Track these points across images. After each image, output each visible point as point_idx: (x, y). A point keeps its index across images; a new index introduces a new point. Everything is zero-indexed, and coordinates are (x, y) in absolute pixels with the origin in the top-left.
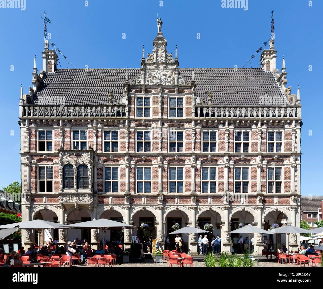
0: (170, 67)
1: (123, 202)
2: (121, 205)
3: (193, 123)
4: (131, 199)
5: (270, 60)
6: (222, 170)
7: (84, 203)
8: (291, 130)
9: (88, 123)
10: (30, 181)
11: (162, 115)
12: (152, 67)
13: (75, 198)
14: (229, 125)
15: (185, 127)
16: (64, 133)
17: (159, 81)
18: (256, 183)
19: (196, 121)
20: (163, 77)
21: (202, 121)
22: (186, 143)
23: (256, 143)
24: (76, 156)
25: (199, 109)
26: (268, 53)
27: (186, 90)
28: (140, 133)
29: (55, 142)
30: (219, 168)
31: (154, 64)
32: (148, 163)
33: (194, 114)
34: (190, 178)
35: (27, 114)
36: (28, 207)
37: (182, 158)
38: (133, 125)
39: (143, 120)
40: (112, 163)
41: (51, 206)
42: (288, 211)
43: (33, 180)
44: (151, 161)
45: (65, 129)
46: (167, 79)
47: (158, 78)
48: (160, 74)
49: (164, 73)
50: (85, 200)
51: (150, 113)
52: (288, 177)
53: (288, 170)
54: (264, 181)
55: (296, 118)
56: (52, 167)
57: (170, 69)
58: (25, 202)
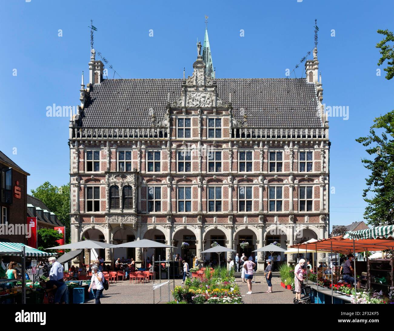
0: (209, 89)
1: (165, 222)
2: (163, 224)
3: (230, 144)
4: (173, 218)
5: (313, 71)
6: (257, 189)
7: (129, 223)
8: (320, 150)
9: (133, 144)
10: (79, 201)
11: (201, 136)
12: (192, 89)
13: (120, 218)
14: (263, 146)
15: (223, 148)
16: (110, 153)
17: (198, 103)
18: (288, 201)
19: (232, 142)
20: (203, 99)
21: (238, 142)
22: (224, 163)
23: (288, 163)
24: (121, 177)
25: (235, 130)
26: (311, 63)
27: (224, 112)
29: (102, 162)
30: (255, 188)
31: (194, 86)
32: (189, 183)
33: (230, 135)
34: (227, 198)
35: (76, 135)
36: (77, 226)
37: (220, 177)
38: (174, 146)
39: (184, 141)
40: (155, 183)
41: (98, 225)
42: (318, 229)
43: (82, 200)
44: (191, 181)
45: (112, 150)
46: (206, 101)
47: (198, 100)
48: (199, 96)
49: (203, 95)
50: (129, 220)
51: (190, 134)
52: (317, 196)
53: (317, 189)
54: (296, 199)
55: (324, 139)
56: (99, 187)
57: (209, 91)
58: (74, 222)
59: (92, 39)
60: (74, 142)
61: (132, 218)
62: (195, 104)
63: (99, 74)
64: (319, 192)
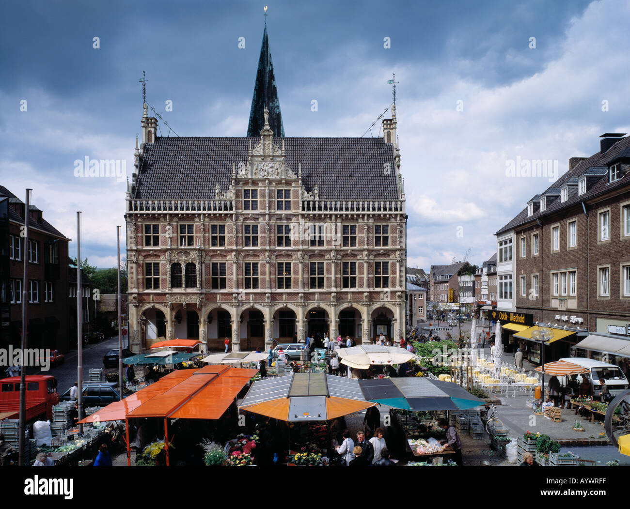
0: (278, 159)
1: (231, 300)
2: (229, 303)
3: (300, 217)
5: (391, 131)
6: (329, 265)
7: (193, 302)
8: (396, 224)
9: (196, 217)
10: (137, 278)
11: (270, 208)
12: (260, 159)
13: (183, 297)
14: (336, 220)
15: (293, 221)
17: (266, 173)
18: (363, 278)
19: (303, 215)
20: (270, 170)
21: (309, 215)
23: (363, 237)
24: (184, 253)
25: (306, 203)
26: (389, 122)
27: (293, 183)
28: (247, 227)
29: (162, 237)
30: (327, 263)
31: (261, 156)
32: (256, 258)
33: (301, 208)
34: (298, 274)
35: (133, 208)
36: (136, 306)
37: (290, 253)
38: (241, 218)
39: (250, 215)
40: (220, 258)
41: (158, 304)
42: (394, 307)
43: (140, 277)
44: (259, 256)
45: (172, 223)
46: (274, 171)
47: (265, 171)
48: (267, 166)
49: (270, 165)
50: (192, 299)
51: (257, 206)
52: (394, 272)
53: (394, 264)
54: (371, 276)
55: (401, 213)
56: (159, 263)
57: (277, 161)
58: (132, 300)
59: (144, 92)
60: (131, 215)
61: (195, 297)
62: (263, 175)
63: (153, 132)
64: (396, 269)
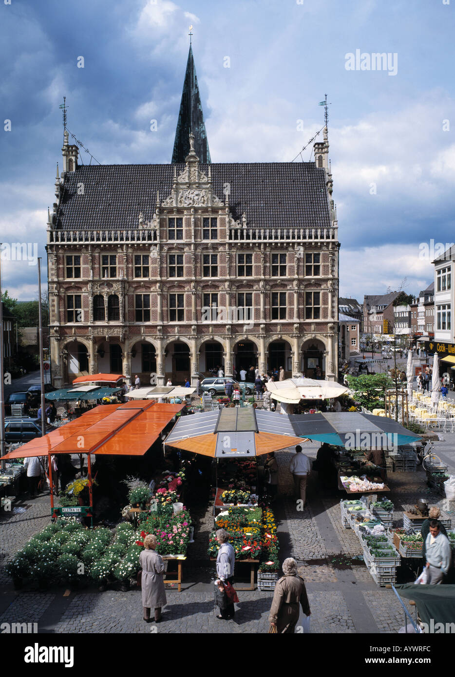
0: (204, 186)
1: (156, 333)
2: (153, 335)
3: (227, 246)
4: (164, 329)
5: (322, 155)
6: (257, 296)
7: (116, 335)
8: (328, 252)
9: (118, 248)
10: (59, 312)
11: (196, 237)
12: (185, 187)
13: (106, 330)
14: (265, 248)
15: (219, 250)
16: (93, 257)
17: (191, 201)
18: (293, 309)
19: (230, 244)
20: (196, 198)
21: (236, 244)
22: (221, 267)
23: (293, 266)
24: (106, 285)
25: (233, 231)
26: (320, 146)
27: (220, 211)
28: (172, 258)
29: (84, 268)
30: (255, 294)
31: (186, 183)
32: (182, 290)
33: (228, 237)
35: (54, 239)
36: (58, 339)
37: (217, 283)
38: (166, 248)
39: (175, 244)
40: (144, 290)
41: (81, 338)
42: (326, 339)
43: (62, 310)
44: (184, 287)
45: (94, 254)
46: (200, 199)
47: (191, 199)
48: (192, 194)
49: (196, 192)
50: (116, 332)
51: (182, 235)
52: (325, 302)
53: (325, 295)
54: (301, 307)
55: (333, 240)
56: (80, 295)
57: (204, 189)
58: (53, 334)
59: (65, 120)
60: (52, 246)
61: (118, 330)
62: (188, 203)
63: (74, 160)
64: (327, 299)
